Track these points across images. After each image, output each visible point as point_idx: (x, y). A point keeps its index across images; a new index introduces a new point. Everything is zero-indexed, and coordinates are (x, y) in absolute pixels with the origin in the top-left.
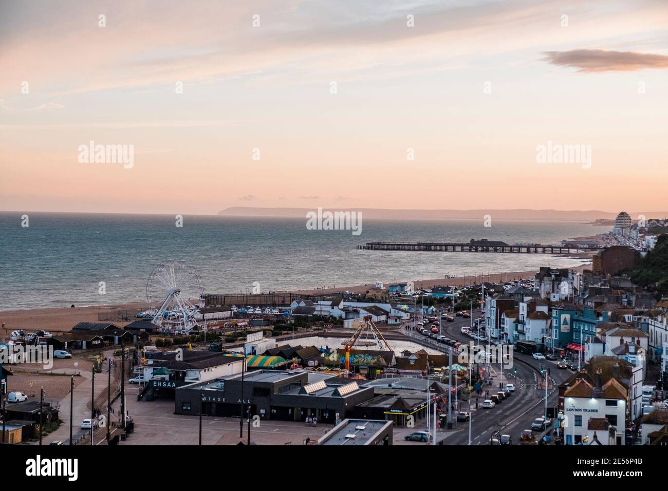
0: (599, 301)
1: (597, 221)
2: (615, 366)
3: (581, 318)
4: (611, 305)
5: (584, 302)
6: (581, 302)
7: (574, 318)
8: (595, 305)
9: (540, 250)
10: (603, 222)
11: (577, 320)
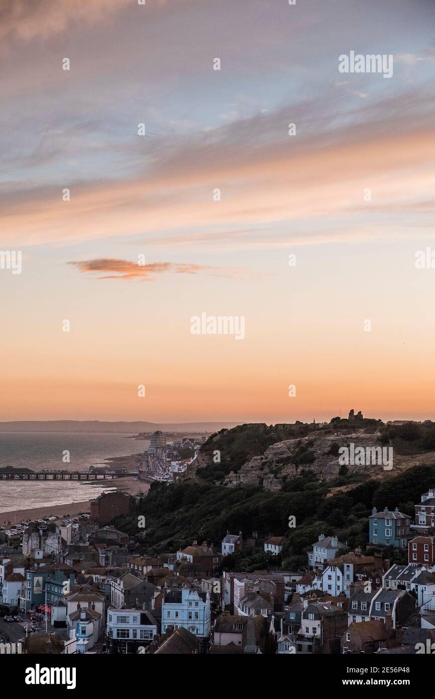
0: (78, 559)
1: (140, 434)
2: (47, 642)
3: (52, 581)
4: (87, 563)
5: (64, 559)
6: (62, 559)
7: (47, 581)
8: (73, 562)
9: (67, 477)
10: (146, 435)
11: (49, 583)
